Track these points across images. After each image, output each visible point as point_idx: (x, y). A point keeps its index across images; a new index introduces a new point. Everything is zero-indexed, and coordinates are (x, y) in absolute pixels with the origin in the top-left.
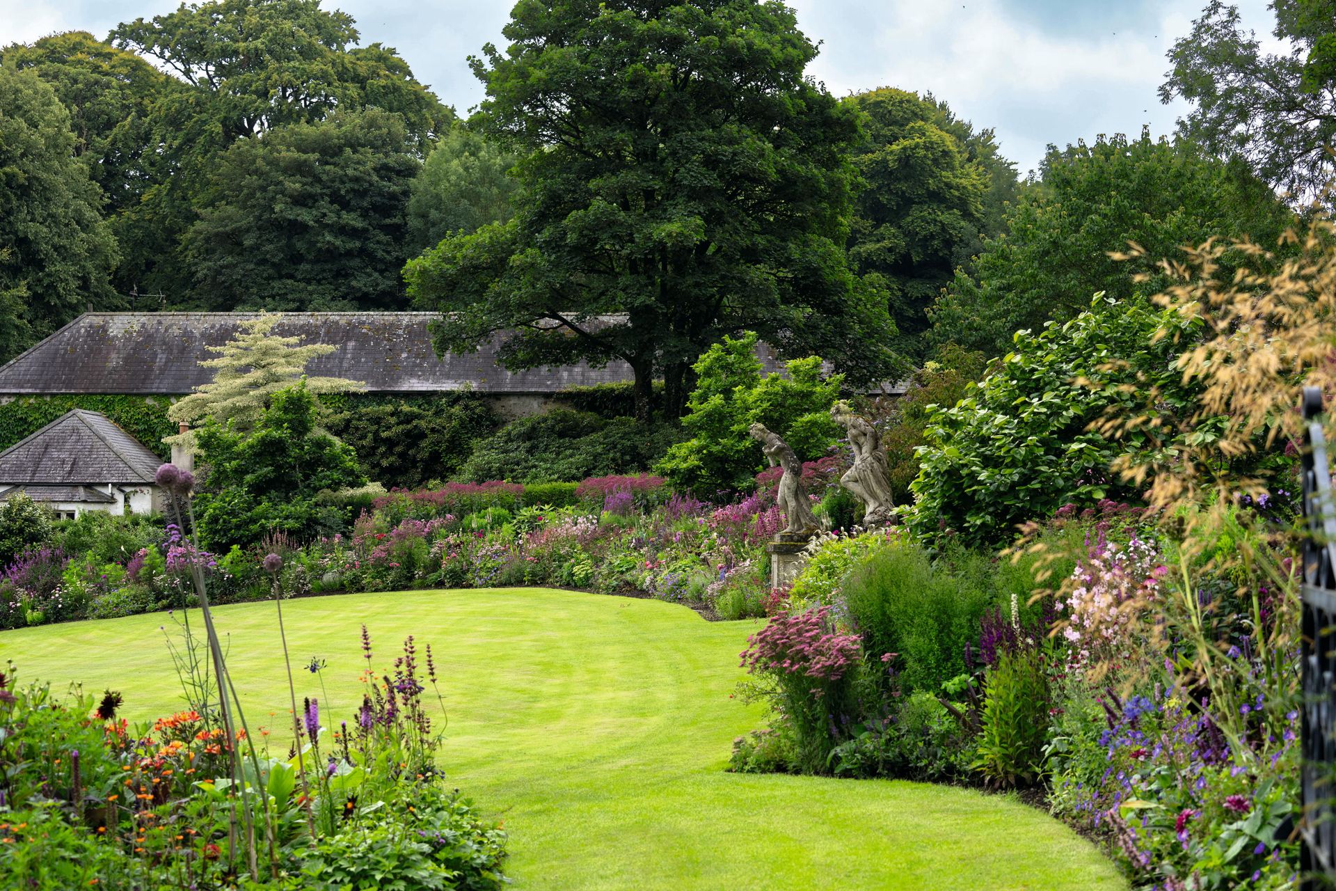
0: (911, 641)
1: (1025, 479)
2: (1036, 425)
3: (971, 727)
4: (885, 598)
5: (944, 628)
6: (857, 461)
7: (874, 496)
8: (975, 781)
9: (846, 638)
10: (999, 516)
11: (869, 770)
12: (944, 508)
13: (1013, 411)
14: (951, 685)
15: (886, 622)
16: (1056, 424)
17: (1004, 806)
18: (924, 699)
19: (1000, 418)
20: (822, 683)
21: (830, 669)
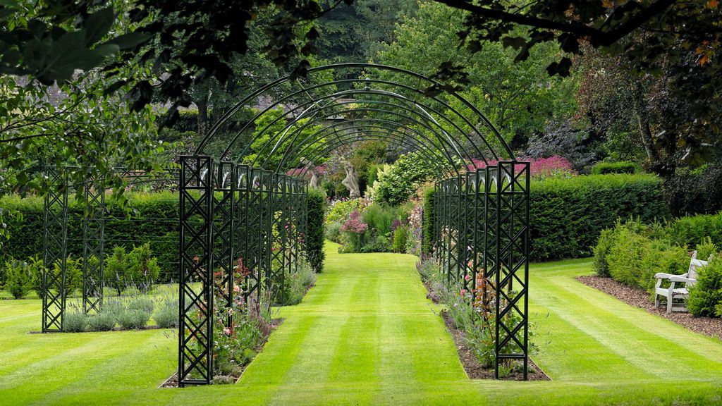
0: (378, 225)
1: (403, 191)
2: (406, 179)
3: (391, 242)
4: (372, 216)
5: (385, 222)
6: (348, 176)
7: (353, 188)
8: (392, 251)
9: (364, 226)
10: (397, 198)
11: (370, 251)
12: (384, 197)
13: (400, 175)
14: (387, 234)
15: (372, 221)
16: (410, 178)
17: (398, 256)
18: (381, 237)
19: (397, 177)
20: (359, 234)
21: (361, 231)
